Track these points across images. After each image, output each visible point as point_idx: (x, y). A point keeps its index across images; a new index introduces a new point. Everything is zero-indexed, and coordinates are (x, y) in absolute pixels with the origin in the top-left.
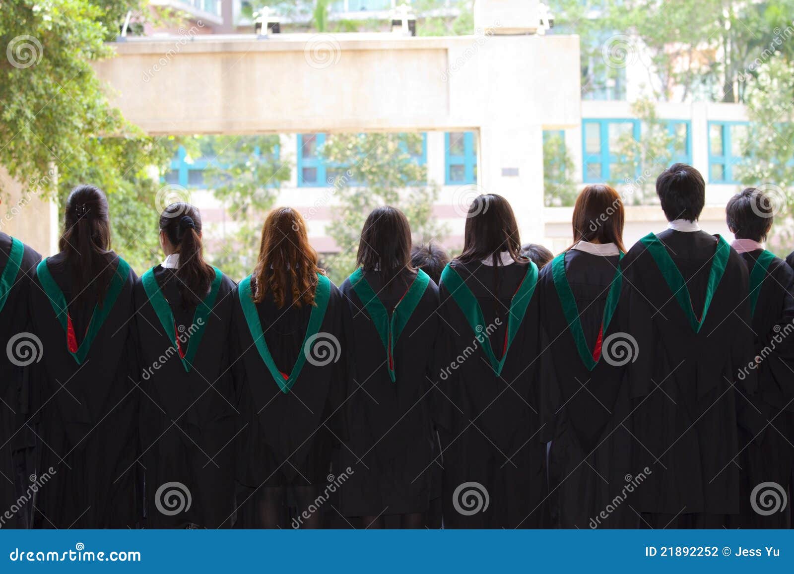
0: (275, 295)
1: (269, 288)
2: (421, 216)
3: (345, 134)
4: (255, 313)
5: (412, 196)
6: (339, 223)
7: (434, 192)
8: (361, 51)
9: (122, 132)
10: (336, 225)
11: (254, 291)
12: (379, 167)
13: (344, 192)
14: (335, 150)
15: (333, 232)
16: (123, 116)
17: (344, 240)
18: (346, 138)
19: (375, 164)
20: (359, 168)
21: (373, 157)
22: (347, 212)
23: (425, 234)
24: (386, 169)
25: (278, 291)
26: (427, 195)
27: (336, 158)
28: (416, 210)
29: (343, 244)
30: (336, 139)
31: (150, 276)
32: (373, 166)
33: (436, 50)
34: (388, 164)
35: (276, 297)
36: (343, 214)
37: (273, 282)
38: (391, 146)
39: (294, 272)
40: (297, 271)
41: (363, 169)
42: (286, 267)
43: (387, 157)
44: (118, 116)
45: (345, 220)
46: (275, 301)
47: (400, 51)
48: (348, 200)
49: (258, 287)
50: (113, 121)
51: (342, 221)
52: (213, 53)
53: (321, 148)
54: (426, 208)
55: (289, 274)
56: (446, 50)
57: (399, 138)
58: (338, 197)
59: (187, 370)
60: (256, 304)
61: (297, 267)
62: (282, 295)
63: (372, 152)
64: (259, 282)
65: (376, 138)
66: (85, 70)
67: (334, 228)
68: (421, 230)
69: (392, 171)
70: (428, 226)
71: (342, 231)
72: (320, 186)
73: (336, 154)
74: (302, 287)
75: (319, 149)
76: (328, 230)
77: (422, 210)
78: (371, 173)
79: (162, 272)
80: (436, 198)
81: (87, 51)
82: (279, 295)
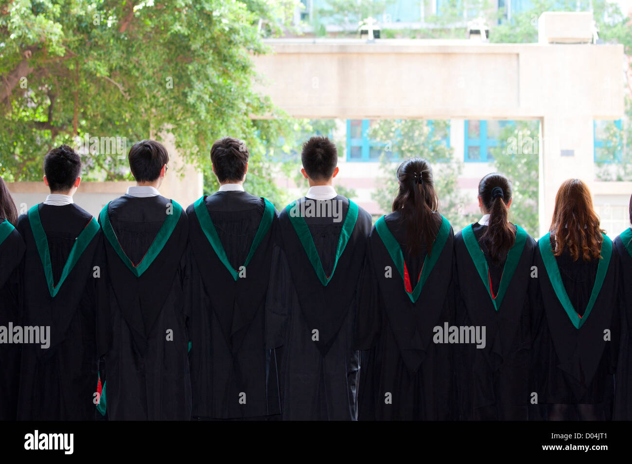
0: (571, 250)
1: (566, 244)
2: (449, 187)
3: (389, 119)
4: (554, 264)
5: (441, 171)
6: (382, 191)
7: (459, 168)
8: (449, 54)
9: (272, 115)
10: (380, 192)
11: (553, 246)
12: (416, 146)
13: (387, 166)
14: (381, 133)
15: (377, 198)
16: (272, 102)
17: (386, 204)
18: (390, 123)
19: (413, 145)
20: (399, 148)
21: (411, 139)
22: (390, 183)
23: (451, 201)
24: (421, 148)
25: (573, 246)
26: (453, 170)
27: (381, 139)
28: (446, 182)
29: (386, 208)
30: (382, 124)
31: (469, 231)
32: (411, 146)
33: (510, 54)
34: (423, 144)
35: (571, 251)
36: (386, 183)
37: (568, 239)
38: (426, 130)
39: (583, 231)
40: (586, 231)
41: (403, 149)
42: (577, 228)
43: (423, 139)
44: (269, 103)
45: (387, 189)
46: (571, 255)
47: (481, 54)
48: (390, 172)
49: (558, 243)
50: (265, 106)
51: (385, 189)
52: (331, 53)
53: (369, 131)
54: (454, 180)
55: (579, 233)
56: (518, 55)
57: (432, 124)
58: (382, 170)
59: (496, 309)
60: (556, 257)
61: (586, 228)
62: (576, 249)
63: (411, 134)
64: (557, 238)
65: (414, 123)
66: (247, 64)
67: (378, 195)
68: (448, 198)
69: (426, 150)
70: (453, 195)
71: (384, 197)
72: (365, 161)
73: (382, 136)
74: (590, 244)
75: (367, 131)
76: (373, 196)
77: (450, 182)
78: (410, 151)
79: (479, 228)
80: (460, 173)
81: (251, 48)
82: (574, 250)
